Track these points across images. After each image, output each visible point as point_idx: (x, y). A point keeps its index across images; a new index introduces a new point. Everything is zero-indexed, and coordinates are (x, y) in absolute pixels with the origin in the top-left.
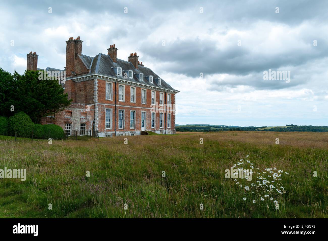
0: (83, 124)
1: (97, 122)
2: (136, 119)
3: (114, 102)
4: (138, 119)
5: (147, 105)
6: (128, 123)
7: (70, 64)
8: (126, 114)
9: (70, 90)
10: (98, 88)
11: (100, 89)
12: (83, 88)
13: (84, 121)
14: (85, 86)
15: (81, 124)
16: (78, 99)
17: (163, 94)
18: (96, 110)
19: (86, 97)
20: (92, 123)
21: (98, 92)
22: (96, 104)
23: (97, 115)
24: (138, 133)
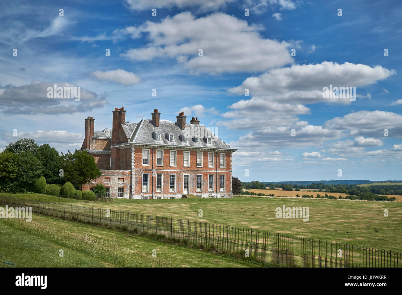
0: (120, 188)
1: (133, 187)
2: (177, 182)
3: (151, 167)
4: (179, 183)
5: (191, 167)
6: (167, 186)
7: (115, 132)
8: (164, 178)
9: (115, 156)
10: (135, 156)
11: (137, 156)
12: (124, 155)
13: (121, 186)
14: (126, 153)
15: (119, 188)
16: (121, 164)
17: (214, 154)
18: (132, 175)
19: (126, 163)
20: (129, 187)
21: (134, 159)
22: (133, 170)
23: (134, 180)
24: (179, 196)
